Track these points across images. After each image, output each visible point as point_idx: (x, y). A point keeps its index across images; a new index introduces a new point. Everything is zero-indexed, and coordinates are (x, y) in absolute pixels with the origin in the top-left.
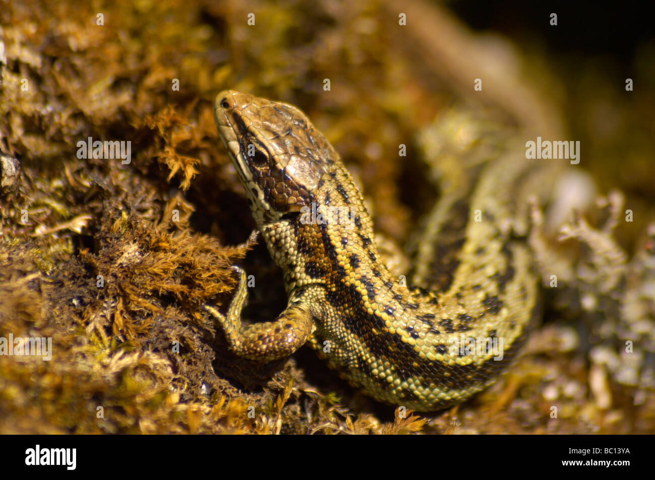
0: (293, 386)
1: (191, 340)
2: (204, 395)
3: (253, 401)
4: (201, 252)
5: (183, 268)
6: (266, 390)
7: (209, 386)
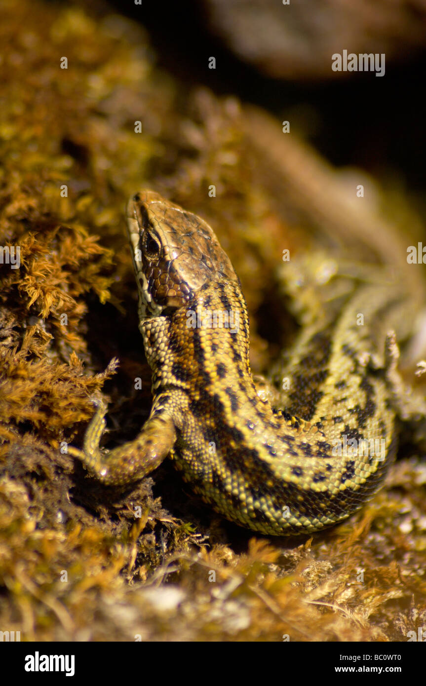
0: (149, 516)
1: (47, 468)
2: (60, 523)
3: (108, 530)
4: (59, 380)
5: (41, 396)
6: (122, 520)
7: (65, 514)
